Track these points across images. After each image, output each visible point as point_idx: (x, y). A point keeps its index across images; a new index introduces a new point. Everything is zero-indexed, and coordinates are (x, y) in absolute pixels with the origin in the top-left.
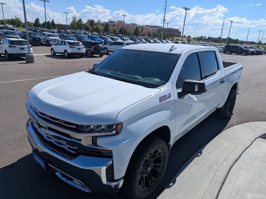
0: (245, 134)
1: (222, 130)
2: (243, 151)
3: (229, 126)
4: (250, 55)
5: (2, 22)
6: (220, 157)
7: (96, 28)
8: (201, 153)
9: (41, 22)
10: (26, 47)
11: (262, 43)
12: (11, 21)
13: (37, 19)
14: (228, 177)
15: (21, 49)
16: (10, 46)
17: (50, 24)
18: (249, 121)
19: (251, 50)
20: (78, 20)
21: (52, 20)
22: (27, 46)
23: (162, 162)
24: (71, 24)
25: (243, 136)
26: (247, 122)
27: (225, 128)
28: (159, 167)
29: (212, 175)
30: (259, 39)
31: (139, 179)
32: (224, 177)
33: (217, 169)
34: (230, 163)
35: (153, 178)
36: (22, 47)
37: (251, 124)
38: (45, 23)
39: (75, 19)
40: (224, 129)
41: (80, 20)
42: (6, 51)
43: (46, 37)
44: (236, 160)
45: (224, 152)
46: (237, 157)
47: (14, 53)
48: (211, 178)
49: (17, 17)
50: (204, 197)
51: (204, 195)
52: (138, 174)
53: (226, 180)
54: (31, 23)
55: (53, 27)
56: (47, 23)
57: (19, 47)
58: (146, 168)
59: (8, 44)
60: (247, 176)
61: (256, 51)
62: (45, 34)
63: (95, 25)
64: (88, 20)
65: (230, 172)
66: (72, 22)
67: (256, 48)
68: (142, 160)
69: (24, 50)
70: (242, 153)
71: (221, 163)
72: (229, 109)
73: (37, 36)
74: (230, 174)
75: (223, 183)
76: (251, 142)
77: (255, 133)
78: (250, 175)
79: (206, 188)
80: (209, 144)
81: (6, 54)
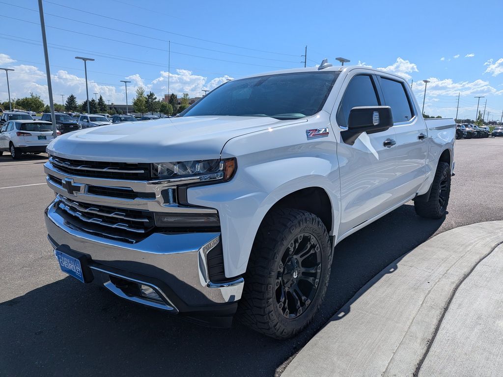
0: (476, 239)
1: (431, 235)
2: (477, 261)
3: (445, 229)
4: (465, 138)
5: (7, 106)
6: (433, 272)
7: (180, 108)
8: (396, 268)
9: (79, 102)
10: (49, 135)
11: (485, 121)
12: (24, 102)
13: (72, 96)
14: (454, 300)
15: (40, 138)
16: (19, 134)
17: (95, 104)
18: (480, 221)
19: (467, 129)
20: (148, 96)
21: (98, 97)
22: (52, 132)
23: (320, 265)
24: (135, 104)
25: (473, 241)
26: (478, 222)
27: (437, 232)
28: (314, 275)
29: (422, 299)
30: (478, 111)
31: (277, 287)
32: (447, 299)
33: (429, 290)
34: (456, 280)
35: (303, 298)
36: (42, 134)
37: (485, 224)
38: (86, 103)
39: (141, 94)
40: (435, 234)
41: (152, 95)
42: (11, 143)
43: (88, 122)
44: (466, 276)
45: (440, 265)
46: (466, 270)
47: (27, 146)
48: (421, 303)
49: (34, 95)
50: (410, 330)
51: (409, 328)
52: (273, 271)
53: (451, 303)
54: (60, 105)
55: (101, 110)
56: (90, 103)
57: (38, 133)
58: (290, 273)
59: (16, 130)
60: (491, 296)
61: (477, 131)
62: (86, 118)
63: (179, 104)
64: (166, 96)
65: (457, 292)
66: (136, 99)
67: (475, 127)
68: (279, 243)
69: (46, 139)
70: (476, 265)
71: (437, 281)
72: (440, 201)
73: (71, 121)
74: (457, 294)
75: (446, 309)
76: (489, 250)
77: (496, 236)
78: (497, 295)
79: (412, 318)
80: (409, 254)
81: (12, 148)
